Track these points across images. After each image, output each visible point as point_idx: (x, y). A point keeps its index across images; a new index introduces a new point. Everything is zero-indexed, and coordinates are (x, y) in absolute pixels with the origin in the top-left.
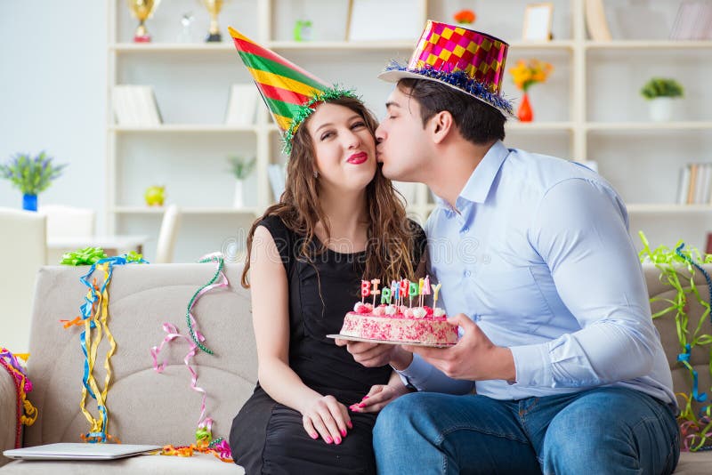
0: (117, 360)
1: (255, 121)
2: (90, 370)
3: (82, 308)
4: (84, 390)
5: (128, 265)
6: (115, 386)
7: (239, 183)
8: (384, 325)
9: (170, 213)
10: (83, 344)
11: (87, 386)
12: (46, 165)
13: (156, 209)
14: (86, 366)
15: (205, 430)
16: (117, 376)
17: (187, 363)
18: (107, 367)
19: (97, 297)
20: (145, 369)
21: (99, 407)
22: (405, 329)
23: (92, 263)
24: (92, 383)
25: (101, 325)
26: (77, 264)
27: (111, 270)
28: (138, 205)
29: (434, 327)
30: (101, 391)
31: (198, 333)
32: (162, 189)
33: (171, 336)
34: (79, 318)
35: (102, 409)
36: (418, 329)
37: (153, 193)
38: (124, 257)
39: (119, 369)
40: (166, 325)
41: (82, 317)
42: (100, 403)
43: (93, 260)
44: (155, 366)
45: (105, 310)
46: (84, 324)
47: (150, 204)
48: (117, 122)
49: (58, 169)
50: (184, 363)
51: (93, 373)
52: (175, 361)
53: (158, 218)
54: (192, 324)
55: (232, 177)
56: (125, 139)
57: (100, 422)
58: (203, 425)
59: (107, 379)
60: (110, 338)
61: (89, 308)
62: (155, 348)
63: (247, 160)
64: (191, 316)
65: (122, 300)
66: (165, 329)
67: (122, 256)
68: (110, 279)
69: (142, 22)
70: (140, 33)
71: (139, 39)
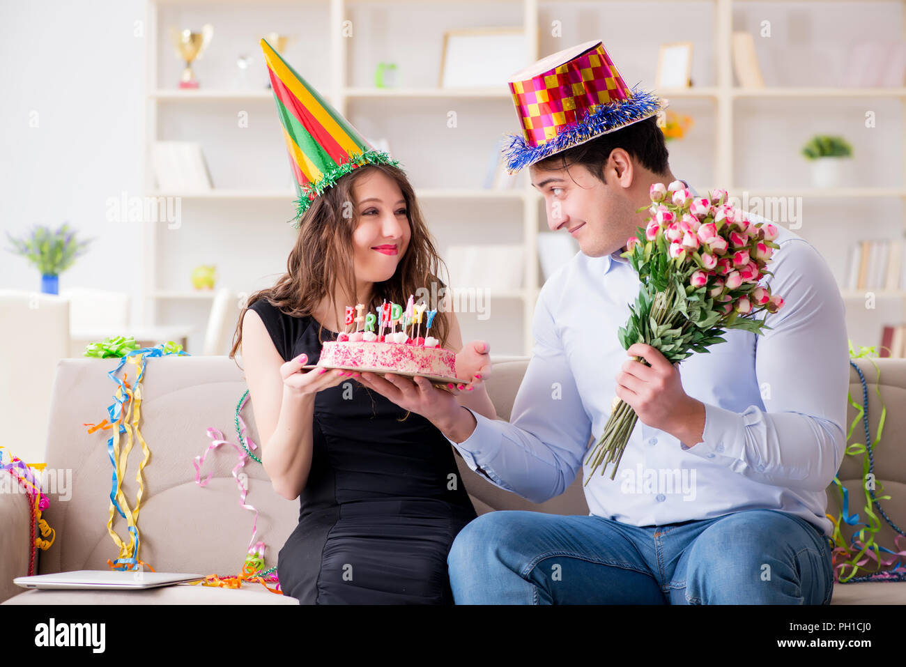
0: (151, 473)
2: (119, 484)
3: (109, 409)
4: (112, 507)
5: (165, 358)
6: (149, 503)
8: (356, 351)
9: (220, 299)
10: (110, 452)
11: (115, 502)
12: (69, 239)
13: (205, 294)
14: (115, 479)
15: (257, 556)
16: (151, 490)
17: (234, 474)
18: (139, 479)
19: (127, 396)
20: (185, 482)
21: (129, 528)
22: (379, 354)
23: (122, 355)
24: (122, 499)
25: (133, 429)
26: (104, 357)
27: (145, 363)
28: (183, 288)
29: (415, 353)
30: (132, 509)
31: (248, 439)
32: (213, 269)
33: (216, 443)
34: (105, 422)
35: (133, 530)
36: (394, 355)
37: (202, 274)
38: (161, 348)
39: (153, 483)
40: (210, 429)
41: (109, 420)
42: (130, 523)
43: (123, 351)
44: (197, 479)
45: (137, 412)
46: (112, 426)
47: (198, 288)
48: (157, 186)
49: (84, 244)
50: (232, 476)
51: (122, 486)
52: (221, 473)
53: (207, 304)
54: (241, 428)
57: (131, 546)
58: (254, 550)
59: (139, 495)
60: (143, 446)
61: (118, 408)
62: (198, 458)
64: (240, 420)
65: (158, 399)
66: (209, 434)
67: (157, 347)
68: (143, 375)
69: (189, 64)
70: (187, 77)
71: (185, 85)
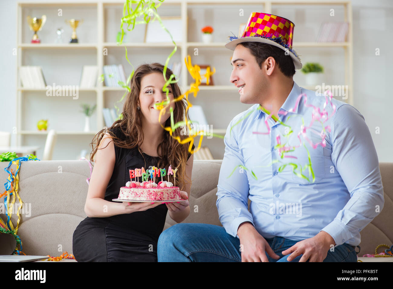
1: (96, 85)
3: (5, 184)
5: (29, 161)
6: (23, 224)
7: (87, 119)
8: (160, 193)
9: (50, 134)
10: (5, 203)
13: (43, 132)
16: (23, 219)
18: (18, 215)
19: (13, 178)
23: (10, 160)
24: (11, 223)
25: (15, 193)
26: (2, 161)
27: (20, 164)
28: (34, 130)
30: (15, 228)
32: (46, 121)
37: (41, 123)
38: (27, 157)
39: (24, 216)
41: (5, 190)
43: (11, 158)
45: (17, 185)
47: (40, 129)
48: (22, 86)
51: (11, 219)
53: (45, 137)
55: (83, 115)
56: (26, 95)
59: (18, 221)
60: (20, 200)
61: (9, 184)
63: (91, 106)
65: (26, 180)
67: (26, 157)
68: (20, 169)
69: (36, 33)
70: (35, 38)
71: (34, 42)
